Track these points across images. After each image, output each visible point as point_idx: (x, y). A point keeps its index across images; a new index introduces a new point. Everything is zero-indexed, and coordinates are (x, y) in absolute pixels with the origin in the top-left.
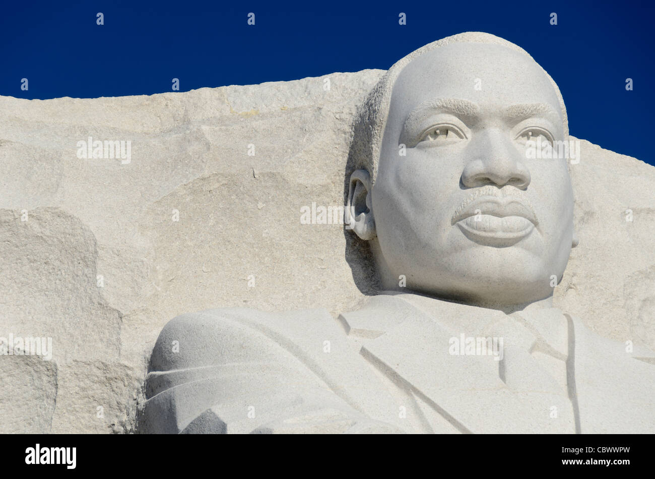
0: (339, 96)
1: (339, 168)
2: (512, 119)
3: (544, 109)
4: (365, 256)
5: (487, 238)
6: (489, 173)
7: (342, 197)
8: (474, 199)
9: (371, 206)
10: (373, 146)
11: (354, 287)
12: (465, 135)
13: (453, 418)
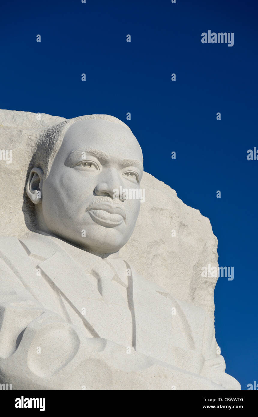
0: (30, 125)
1: (26, 164)
2: (123, 165)
3: (138, 163)
4: (32, 210)
5: (102, 222)
6: (109, 191)
7: (25, 178)
8: (100, 202)
9: (42, 188)
10: (49, 160)
11: (25, 225)
12: (99, 168)
13: (79, 312)
